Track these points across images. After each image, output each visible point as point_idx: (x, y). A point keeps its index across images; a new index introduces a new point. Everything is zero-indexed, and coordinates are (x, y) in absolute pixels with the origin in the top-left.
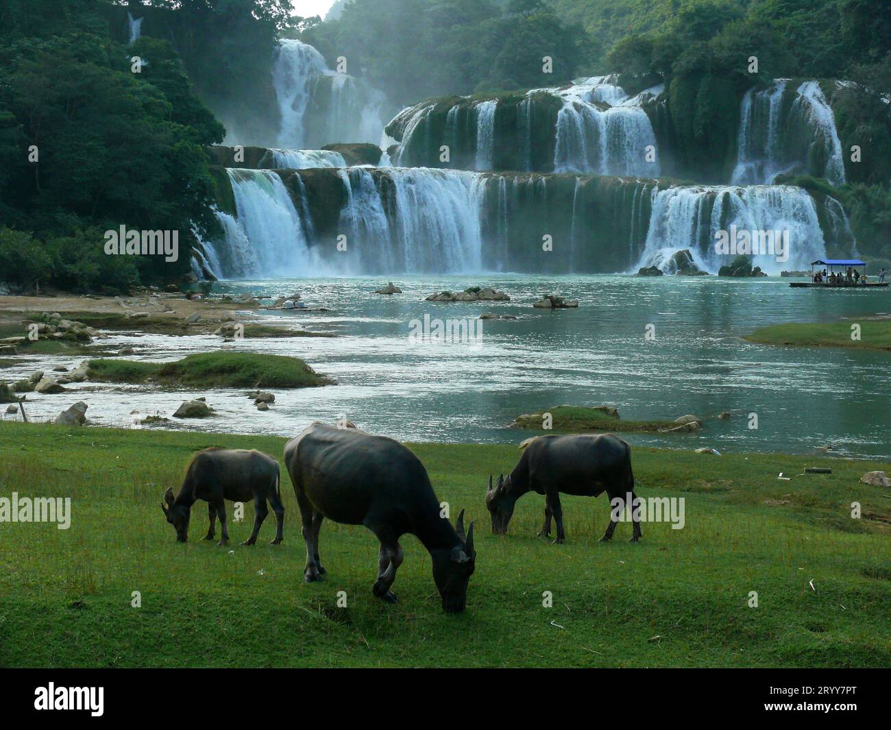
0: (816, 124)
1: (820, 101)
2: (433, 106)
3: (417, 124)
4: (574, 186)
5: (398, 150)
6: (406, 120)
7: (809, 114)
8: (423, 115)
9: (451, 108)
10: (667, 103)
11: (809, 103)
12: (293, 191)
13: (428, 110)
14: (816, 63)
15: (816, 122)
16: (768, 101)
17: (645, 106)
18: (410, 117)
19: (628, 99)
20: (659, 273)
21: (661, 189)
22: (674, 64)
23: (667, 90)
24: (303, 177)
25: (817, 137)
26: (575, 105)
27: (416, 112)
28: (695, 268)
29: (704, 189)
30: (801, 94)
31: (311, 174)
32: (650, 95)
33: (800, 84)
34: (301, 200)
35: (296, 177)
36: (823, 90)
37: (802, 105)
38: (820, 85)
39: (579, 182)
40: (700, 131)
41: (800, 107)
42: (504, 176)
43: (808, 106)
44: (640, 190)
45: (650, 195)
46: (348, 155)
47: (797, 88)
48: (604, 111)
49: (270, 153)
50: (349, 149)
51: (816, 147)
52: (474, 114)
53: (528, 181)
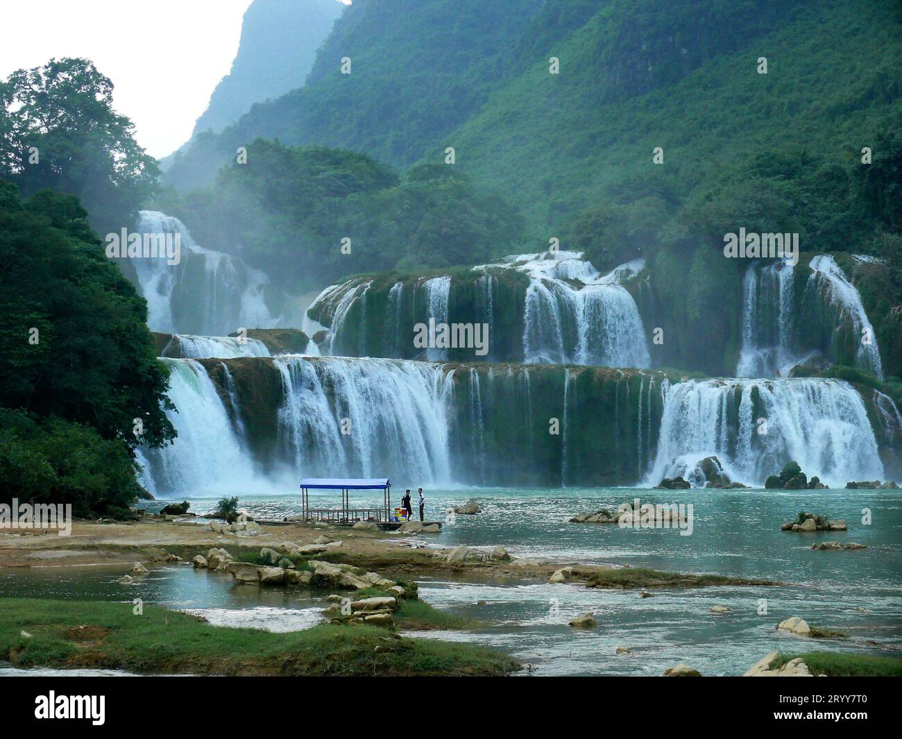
0: (840, 305)
1: (840, 278)
2: (369, 284)
3: (350, 305)
4: (564, 379)
5: (328, 336)
6: (335, 301)
7: (830, 294)
8: (358, 294)
9: (393, 286)
10: (652, 281)
11: (828, 280)
12: (219, 386)
13: (362, 289)
14: (821, 234)
15: (840, 302)
16: (777, 279)
17: (627, 284)
18: (340, 297)
19: (600, 276)
20: (686, 486)
21: (673, 382)
22: (660, 234)
23: (649, 265)
24: (230, 368)
25: (843, 319)
26: (544, 282)
27: (346, 291)
28: (727, 479)
29: (725, 382)
30: (816, 271)
31: (239, 365)
32: (629, 272)
33: (811, 259)
34: (229, 397)
35: (222, 368)
36: (840, 265)
37: (819, 282)
38: (835, 259)
39: (569, 376)
40: (696, 314)
41: (816, 286)
42: (476, 367)
43: (827, 284)
44: (646, 384)
45: (659, 389)
46: (270, 343)
47: (809, 262)
48: (579, 290)
49: (176, 341)
50: (270, 334)
51: (843, 332)
52: (423, 293)
53: (507, 373)
